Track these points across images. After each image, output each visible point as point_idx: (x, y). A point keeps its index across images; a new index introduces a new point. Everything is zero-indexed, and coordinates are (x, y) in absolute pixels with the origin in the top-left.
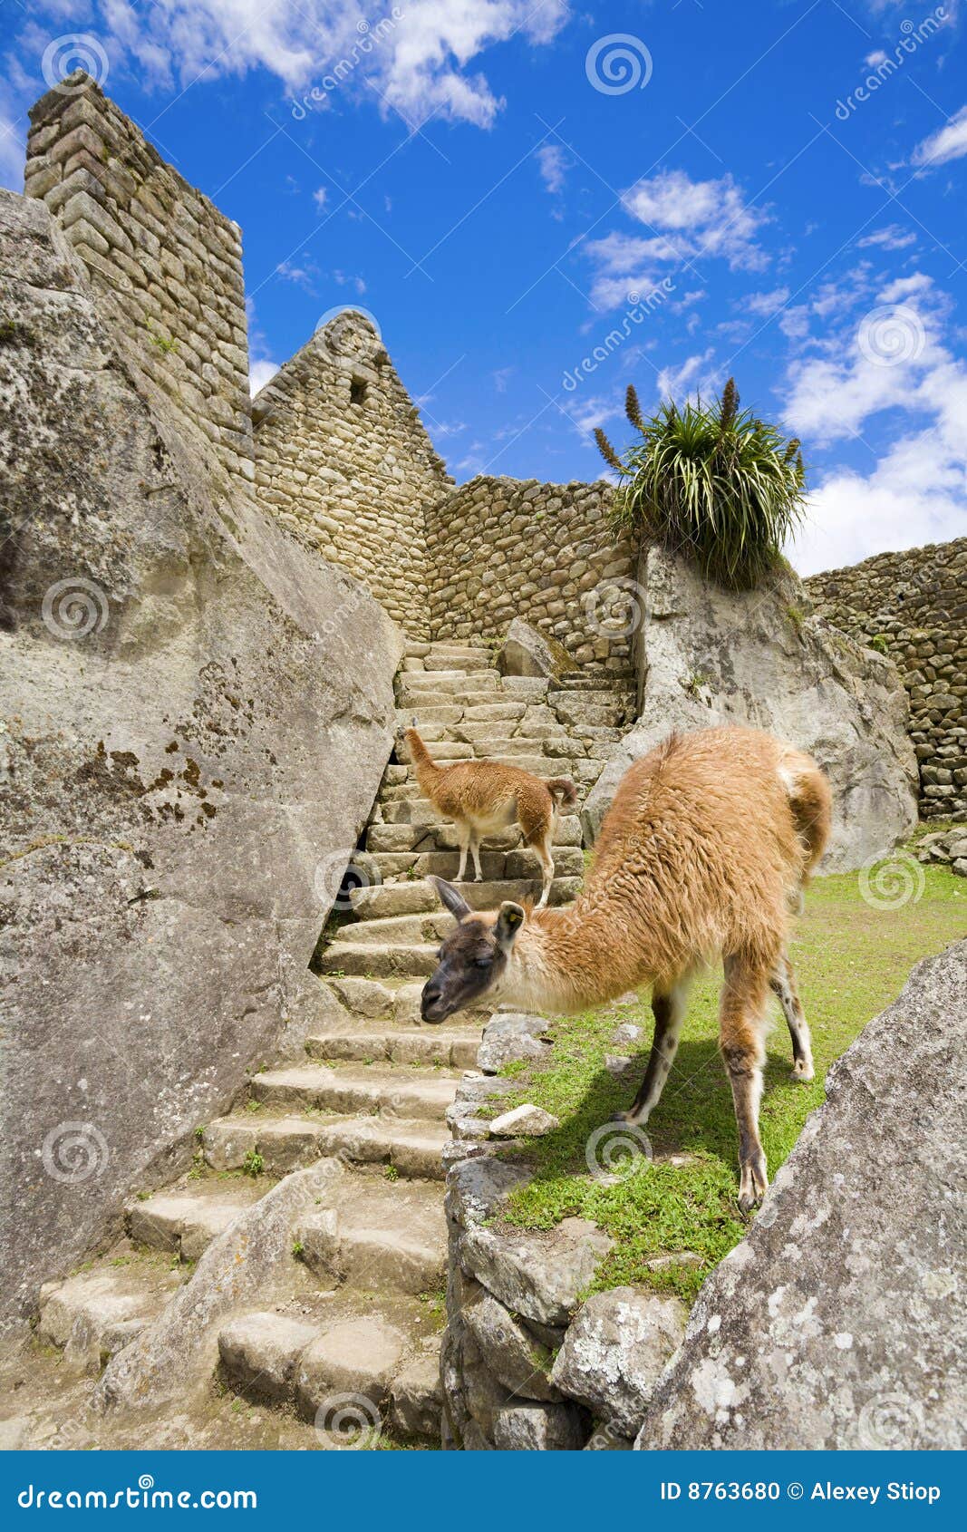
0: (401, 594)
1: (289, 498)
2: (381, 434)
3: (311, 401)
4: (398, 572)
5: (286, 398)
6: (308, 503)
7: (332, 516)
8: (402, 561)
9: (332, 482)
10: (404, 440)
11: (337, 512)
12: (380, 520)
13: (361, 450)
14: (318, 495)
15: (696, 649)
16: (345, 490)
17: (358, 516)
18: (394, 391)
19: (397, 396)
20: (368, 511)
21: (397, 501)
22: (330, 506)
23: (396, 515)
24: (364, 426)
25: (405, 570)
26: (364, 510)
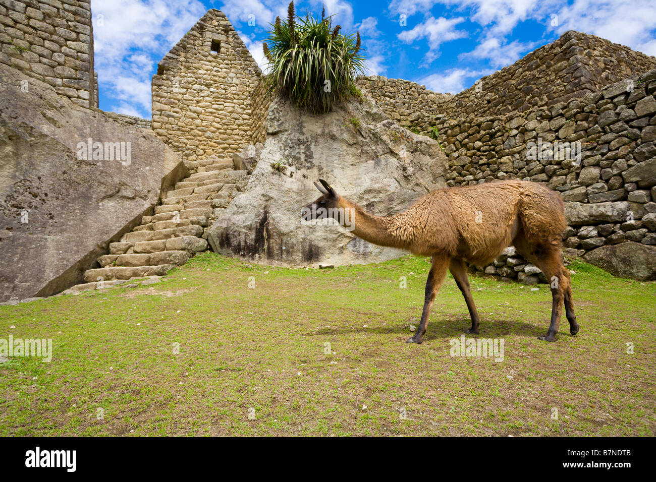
0: (237, 137)
1: (177, 102)
2: (227, 64)
3: (189, 56)
4: (234, 127)
5: (176, 57)
6: (185, 102)
7: (199, 106)
8: (237, 122)
9: (199, 91)
10: (241, 64)
11: (201, 104)
12: (225, 104)
13: (216, 73)
14: (192, 98)
15: (290, 148)
16: (206, 93)
17: (213, 104)
18: (235, 42)
19: (236, 45)
20: (218, 101)
21: (235, 94)
22: (198, 102)
23: (235, 101)
24: (217, 62)
25: (239, 126)
26: (216, 101)
